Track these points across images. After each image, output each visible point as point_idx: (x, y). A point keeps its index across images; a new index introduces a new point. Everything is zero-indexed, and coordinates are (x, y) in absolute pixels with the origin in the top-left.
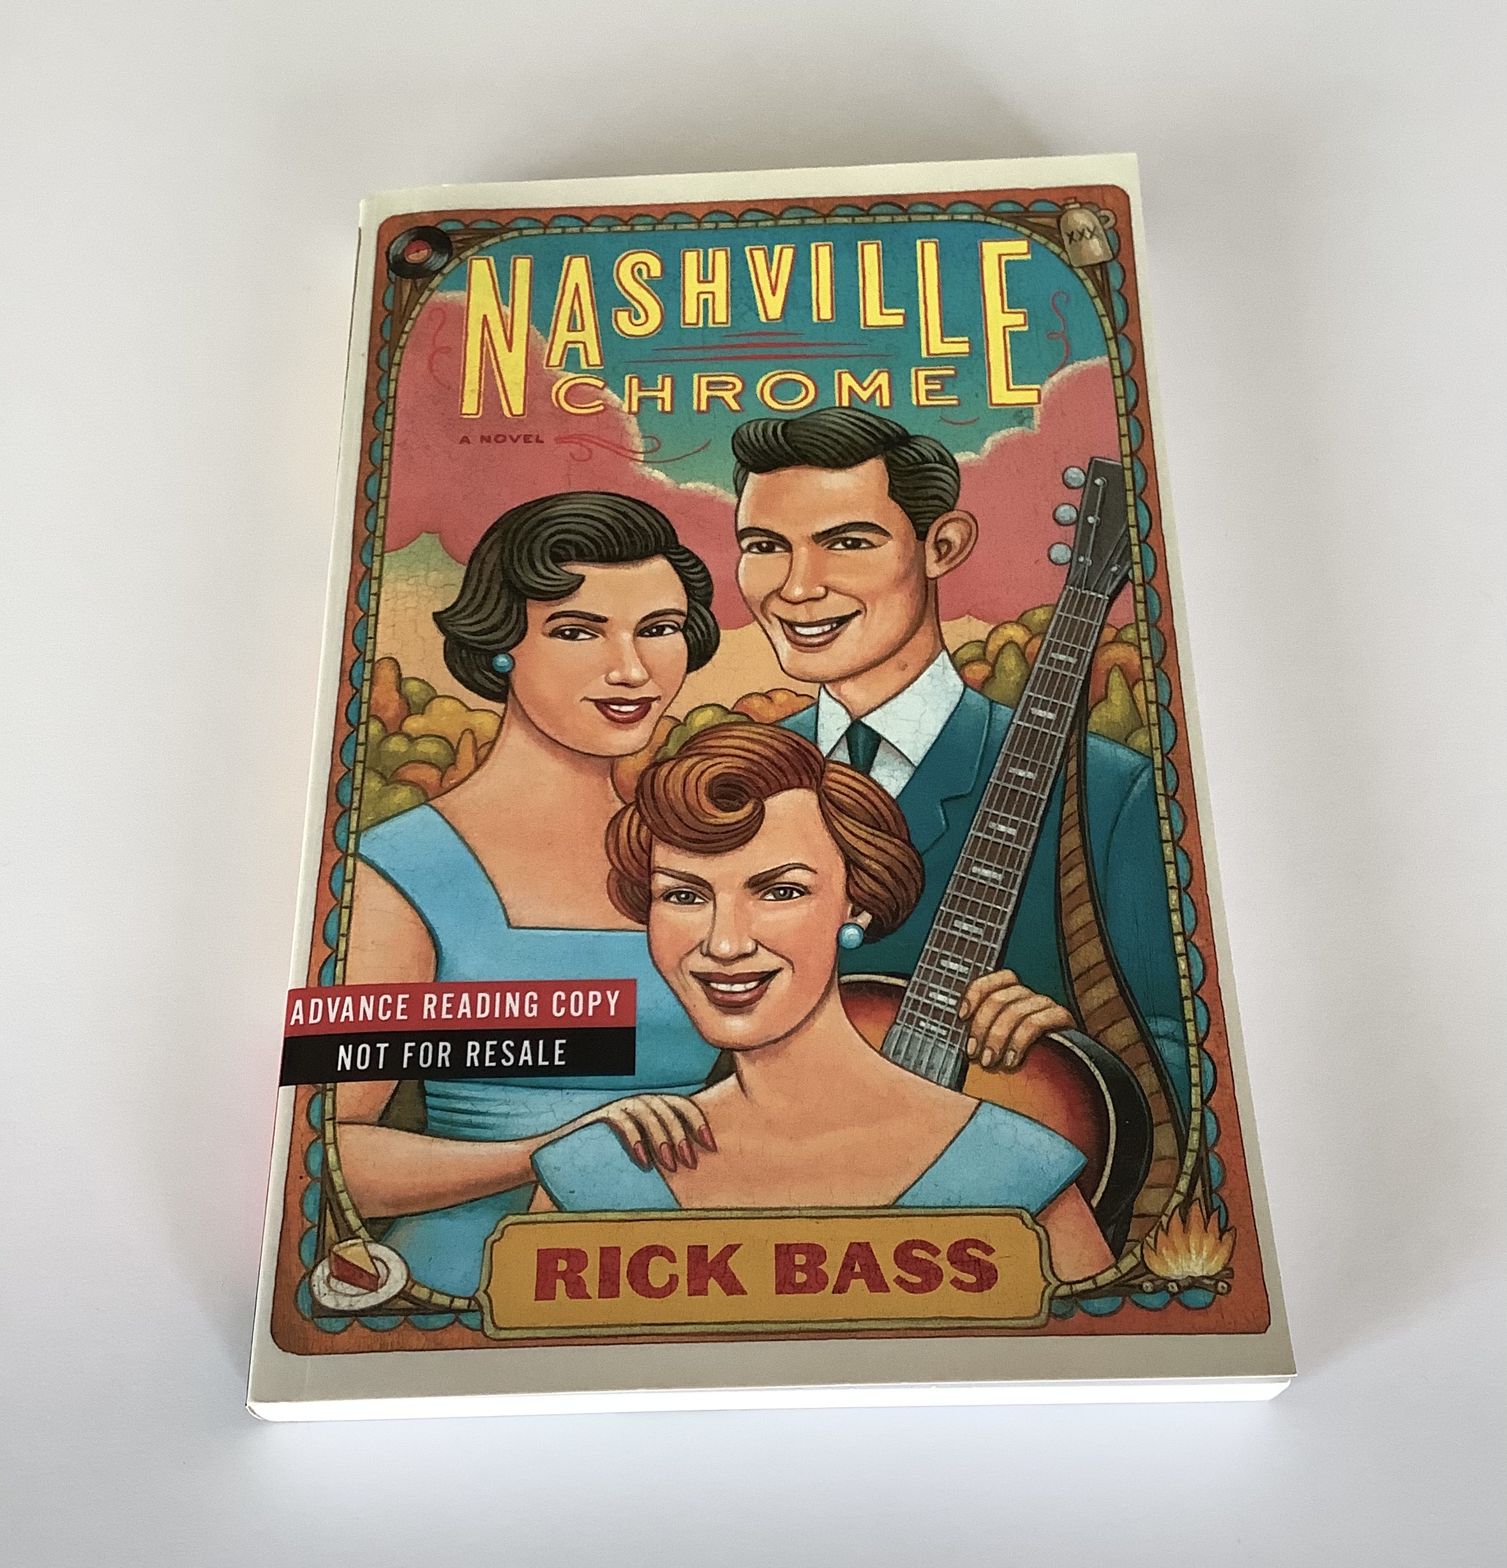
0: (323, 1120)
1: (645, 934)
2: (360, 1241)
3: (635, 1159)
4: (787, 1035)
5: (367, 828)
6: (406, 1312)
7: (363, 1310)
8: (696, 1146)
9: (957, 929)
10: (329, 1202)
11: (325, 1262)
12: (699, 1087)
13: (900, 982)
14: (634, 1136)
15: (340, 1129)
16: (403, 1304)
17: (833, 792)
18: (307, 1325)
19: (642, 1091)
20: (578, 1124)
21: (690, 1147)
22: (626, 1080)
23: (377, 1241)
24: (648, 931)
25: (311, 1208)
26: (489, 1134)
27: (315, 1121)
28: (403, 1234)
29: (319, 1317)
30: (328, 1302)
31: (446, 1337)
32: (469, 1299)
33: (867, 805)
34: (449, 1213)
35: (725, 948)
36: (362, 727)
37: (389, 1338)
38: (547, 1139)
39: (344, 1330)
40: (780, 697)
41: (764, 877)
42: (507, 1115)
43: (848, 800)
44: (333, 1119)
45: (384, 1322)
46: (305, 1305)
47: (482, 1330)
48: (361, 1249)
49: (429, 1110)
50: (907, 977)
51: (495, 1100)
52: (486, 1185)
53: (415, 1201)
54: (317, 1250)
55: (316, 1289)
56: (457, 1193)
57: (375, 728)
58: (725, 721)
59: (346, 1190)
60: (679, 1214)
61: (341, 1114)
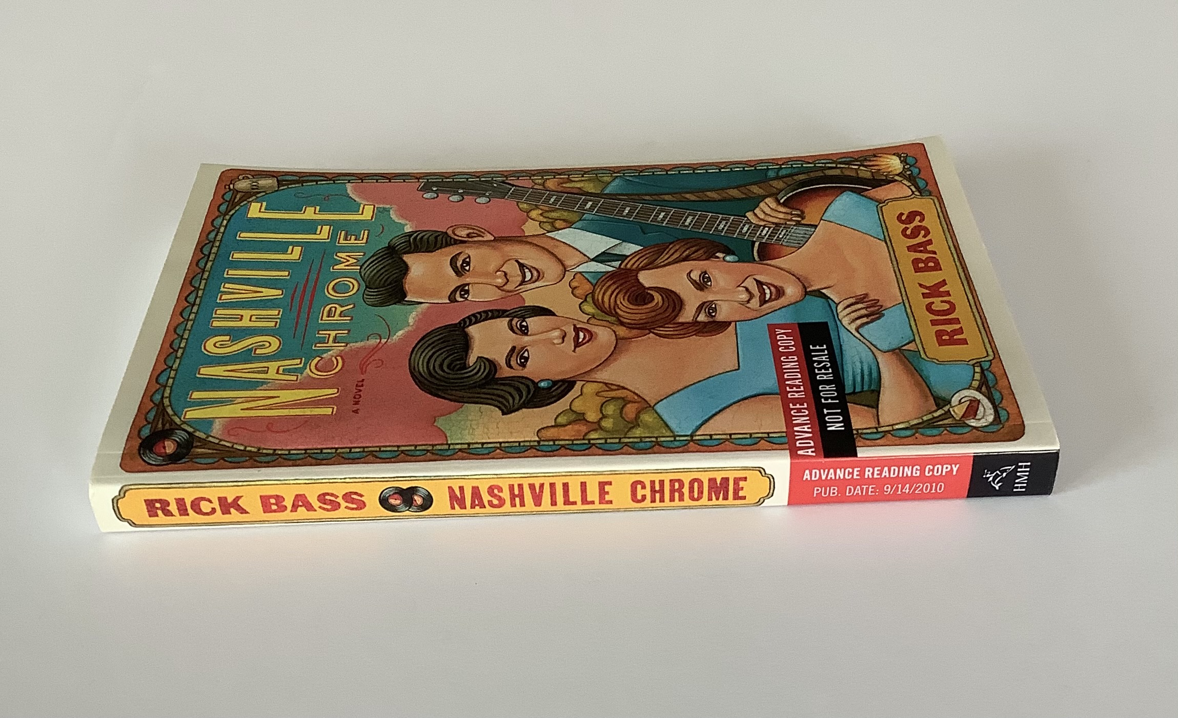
0: (878, 432)
1: (737, 323)
2: (951, 409)
3: (878, 318)
4: (793, 275)
5: (672, 432)
6: (988, 388)
7: (992, 404)
8: (866, 300)
9: (723, 229)
10: (931, 424)
11: (967, 422)
12: (830, 301)
13: (757, 244)
14: (865, 320)
15: (882, 423)
16: (984, 389)
17: (640, 265)
18: (1007, 424)
19: (837, 319)
20: (861, 338)
21: (866, 302)
22: (831, 325)
23: (950, 402)
24: (736, 322)
25: (935, 432)
26: (874, 368)
27: (878, 436)
28: (943, 392)
29: (1000, 421)
30: (991, 418)
31: (999, 373)
32: (974, 367)
33: (648, 256)
34: (926, 377)
35: (744, 296)
36: (592, 442)
37: (1005, 392)
38: (872, 348)
39: (1006, 410)
40: (574, 284)
41: (696, 285)
42: (861, 362)
43: (645, 261)
44: (876, 428)
45: (997, 396)
46: (994, 428)
47: (991, 361)
48: (955, 409)
49: (865, 389)
50: (754, 243)
51: (853, 368)
52: (906, 367)
53: (922, 391)
54: (961, 427)
55: (984, 424)
56: (913, 375)
57: (593, 435)
58: (591, 302)
59: (921, 418)
60: (906, 302)
61: (874, 425)
